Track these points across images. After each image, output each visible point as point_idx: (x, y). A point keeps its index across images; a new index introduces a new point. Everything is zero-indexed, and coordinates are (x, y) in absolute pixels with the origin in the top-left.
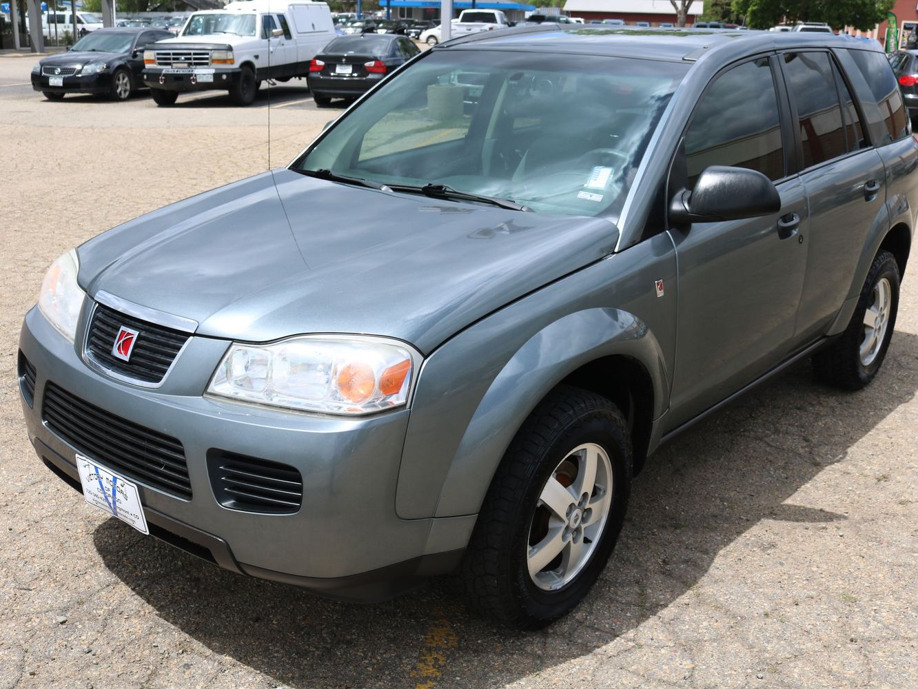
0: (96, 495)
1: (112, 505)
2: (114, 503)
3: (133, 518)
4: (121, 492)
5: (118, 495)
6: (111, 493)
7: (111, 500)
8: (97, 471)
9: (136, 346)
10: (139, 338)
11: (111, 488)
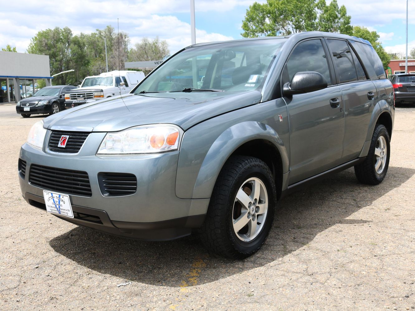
0: (52, 207)
1: (58, 209)
2: (59, 207)
3: (67, 212)
4: (62, 201)
5: (61, 203)
6: (58, 203)
7: (58, 206)
8: (52, 195)
9: (68, 141)
10: (69, 138)
11: (58, 200)
